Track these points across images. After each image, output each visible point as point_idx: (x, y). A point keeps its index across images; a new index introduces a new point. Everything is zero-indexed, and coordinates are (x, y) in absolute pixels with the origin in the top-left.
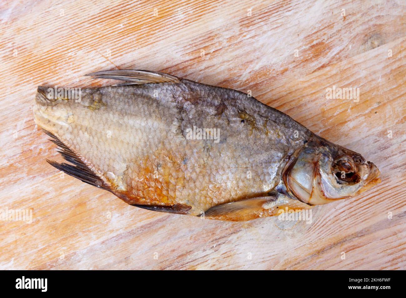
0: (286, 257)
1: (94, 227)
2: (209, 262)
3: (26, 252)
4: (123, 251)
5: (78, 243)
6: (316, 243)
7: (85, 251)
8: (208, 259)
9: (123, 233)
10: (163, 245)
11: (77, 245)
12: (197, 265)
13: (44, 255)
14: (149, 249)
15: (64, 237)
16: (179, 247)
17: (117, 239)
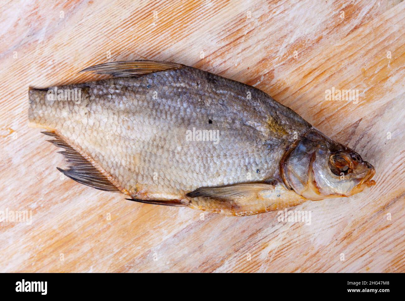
0: (353, 219)
1: (163, 223)
2: (279, 236)
3: (103, 258)
4: (195, 240)
5: (151, 241)
6: (380, 200)
7: (159, 247)
8: (278, 233)
9: (193, 224)
10: (233, 228)
11: (151, 243)
12: (268, 241)
13: (121, 258)
14: (220, 234)
15: (137, 237)
16: (249, 227)
17: (187, 230)
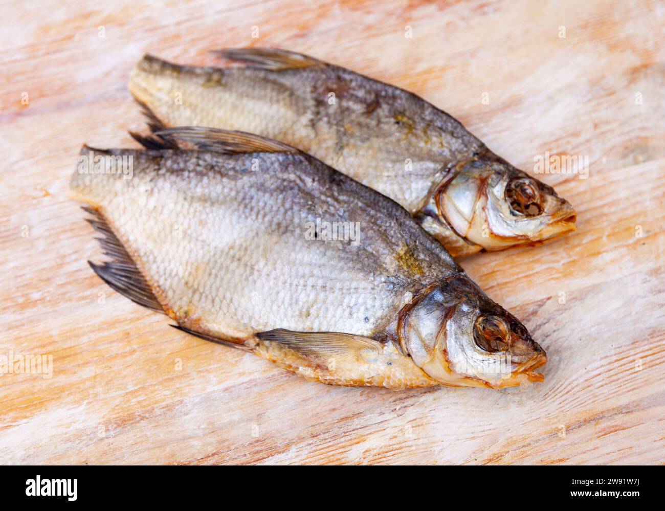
0: (509, 435)
1: (215, 366)
2: (387, 431)
3: (107, 393)
4: (256, 404)
5: (188, 388)
6: (556, 417)
7: (197, 400)
8: (387, 426)
9: (259, 379)
10: (319, 400)
11: (187, 390)
12: (368, 434)
13: (134, 400)
14: (296, 405)
15: (169, 376)
16: (343, 405)
17: (248, 386)
